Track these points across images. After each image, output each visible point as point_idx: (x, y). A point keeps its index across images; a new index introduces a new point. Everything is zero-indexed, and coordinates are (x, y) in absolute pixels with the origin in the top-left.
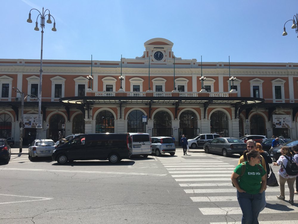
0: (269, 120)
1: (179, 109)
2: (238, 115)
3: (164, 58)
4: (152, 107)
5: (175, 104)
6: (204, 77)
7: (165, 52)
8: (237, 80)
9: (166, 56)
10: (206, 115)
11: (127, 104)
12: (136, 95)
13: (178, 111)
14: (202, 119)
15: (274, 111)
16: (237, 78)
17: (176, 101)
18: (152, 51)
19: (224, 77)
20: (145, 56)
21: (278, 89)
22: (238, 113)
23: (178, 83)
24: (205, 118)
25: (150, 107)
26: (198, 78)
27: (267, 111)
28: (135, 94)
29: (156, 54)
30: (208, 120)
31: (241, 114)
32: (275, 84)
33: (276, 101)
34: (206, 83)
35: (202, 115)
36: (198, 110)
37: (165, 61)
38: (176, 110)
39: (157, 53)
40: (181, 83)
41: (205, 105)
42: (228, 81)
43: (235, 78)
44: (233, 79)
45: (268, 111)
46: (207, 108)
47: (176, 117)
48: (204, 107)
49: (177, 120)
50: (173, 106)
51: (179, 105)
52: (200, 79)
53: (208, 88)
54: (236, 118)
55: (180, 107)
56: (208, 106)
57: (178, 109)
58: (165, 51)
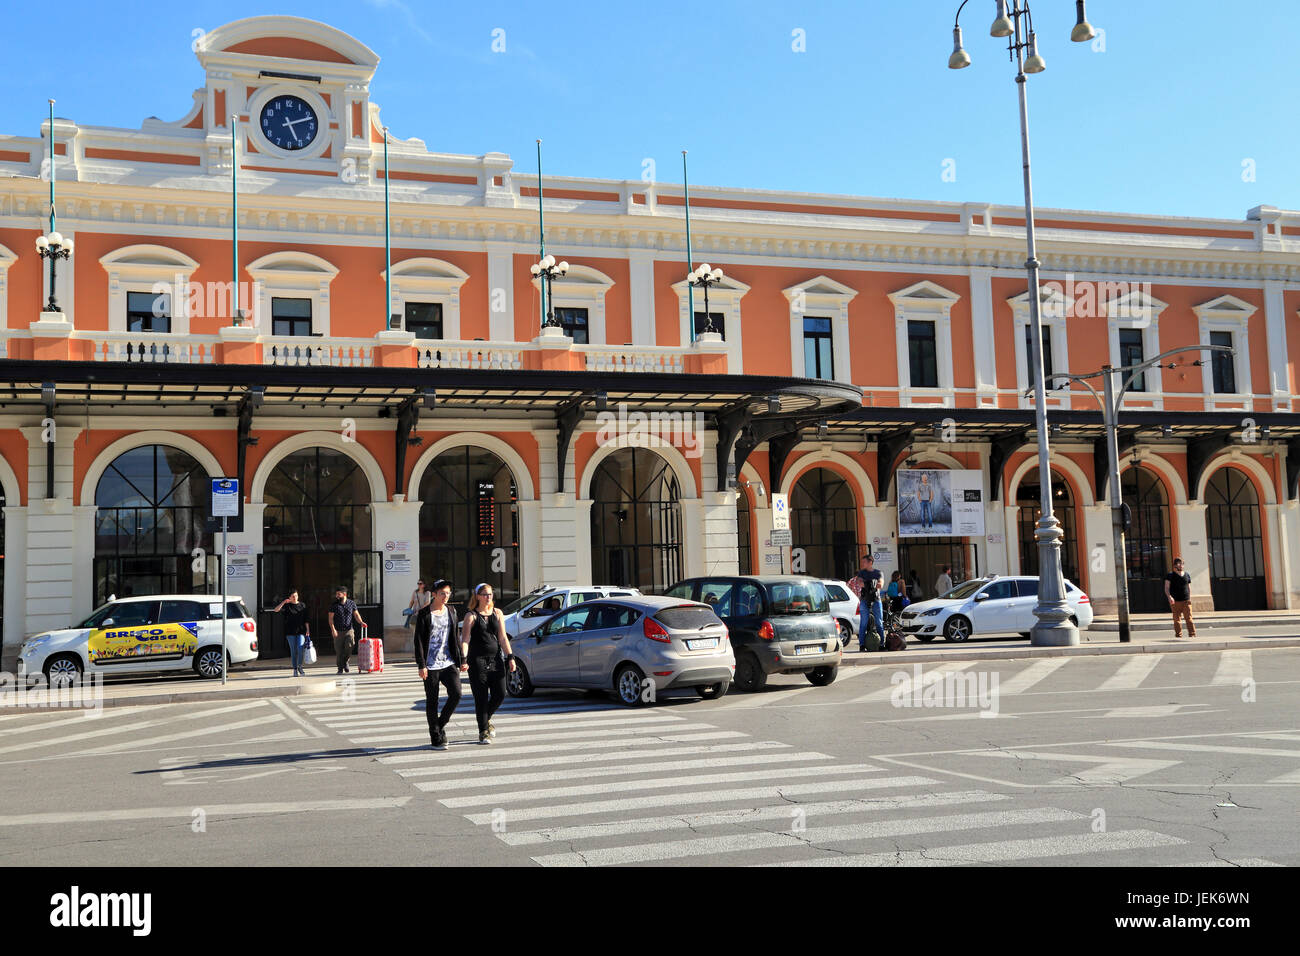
0: (881, 496)
1: (416, 440)
2: (731, 469)
3: (324, 136)
4: (259, 424)
5: (394, 411)
6: (559, 260)
7: (329, 103)
8: (727, 280)
9: (334, 126)
10: (570, 471)
11: (92, 409)
12: (142, 349)
13: (410, 450)
14: (543, 496)
15: (907, 450)
16: (729, 270)
17: (400, 391)
18: (251, 91)
19: (659, 266)
20: (201, 115)
21: (922, 336)
22: (732, 458)
23: (405, 288)
24: (561, 489)
25: (244, 427)
26: (522, 263)
27: (873, 447)
28: (136, 349)
29: (270, 113)
30: (578, 498)
31: (747, 469)
32: (907, 307)
33: (915, 400)
34: (566, 295)
35: (547, 471)
36: (524, 446)
37: (327, 155)
38: (401, 446)
39: (278, 106)
40: (424, 290)
41: (566, 419)
42: (681, 289)
43: (719, 272)
44: (706, 276)
45: (876, 450)
46: (576, 436)
47: (398, 486)
48: (559, 426)
49: (406, 500)
50: (384, 420)
51: (416, 416)
52: (536, 269)
53: (575, 322)
54: (721, 487)
55: (424, 426)
56: (582, 423)
57: (411, 436)
58: (327, 98)
